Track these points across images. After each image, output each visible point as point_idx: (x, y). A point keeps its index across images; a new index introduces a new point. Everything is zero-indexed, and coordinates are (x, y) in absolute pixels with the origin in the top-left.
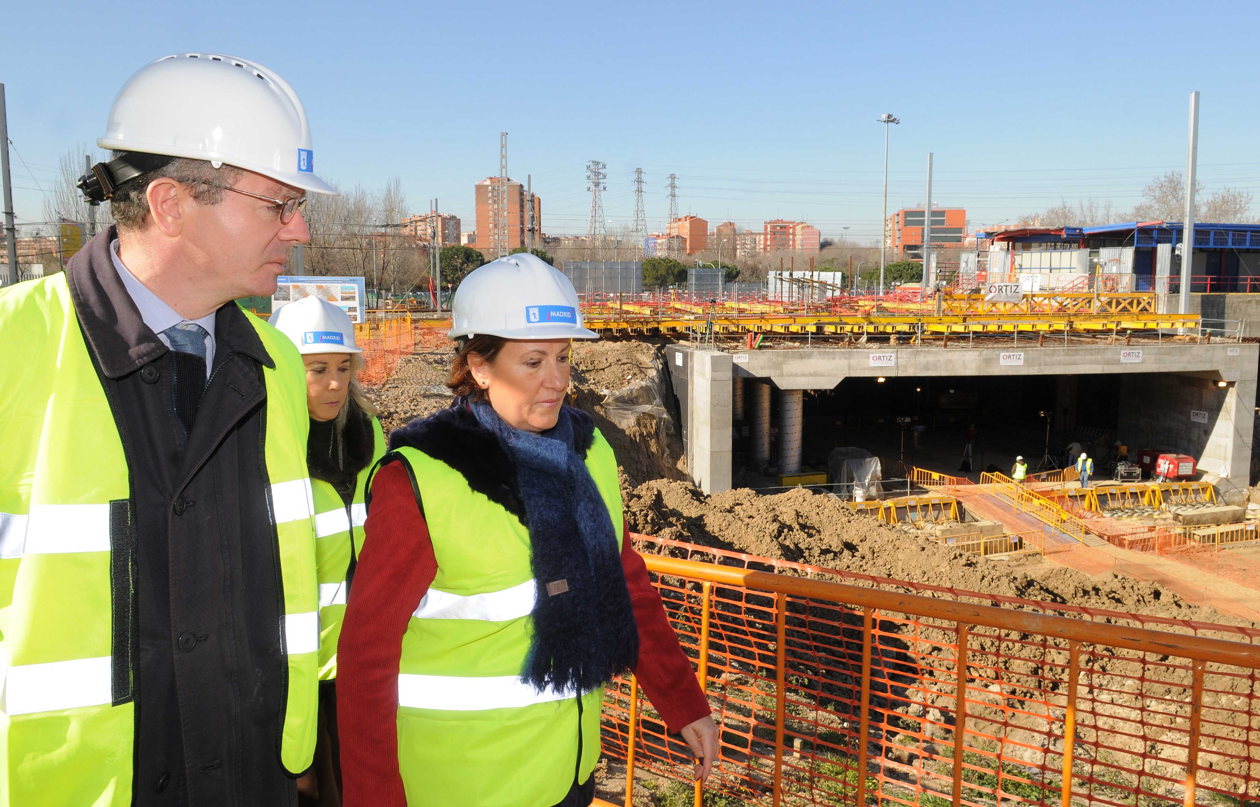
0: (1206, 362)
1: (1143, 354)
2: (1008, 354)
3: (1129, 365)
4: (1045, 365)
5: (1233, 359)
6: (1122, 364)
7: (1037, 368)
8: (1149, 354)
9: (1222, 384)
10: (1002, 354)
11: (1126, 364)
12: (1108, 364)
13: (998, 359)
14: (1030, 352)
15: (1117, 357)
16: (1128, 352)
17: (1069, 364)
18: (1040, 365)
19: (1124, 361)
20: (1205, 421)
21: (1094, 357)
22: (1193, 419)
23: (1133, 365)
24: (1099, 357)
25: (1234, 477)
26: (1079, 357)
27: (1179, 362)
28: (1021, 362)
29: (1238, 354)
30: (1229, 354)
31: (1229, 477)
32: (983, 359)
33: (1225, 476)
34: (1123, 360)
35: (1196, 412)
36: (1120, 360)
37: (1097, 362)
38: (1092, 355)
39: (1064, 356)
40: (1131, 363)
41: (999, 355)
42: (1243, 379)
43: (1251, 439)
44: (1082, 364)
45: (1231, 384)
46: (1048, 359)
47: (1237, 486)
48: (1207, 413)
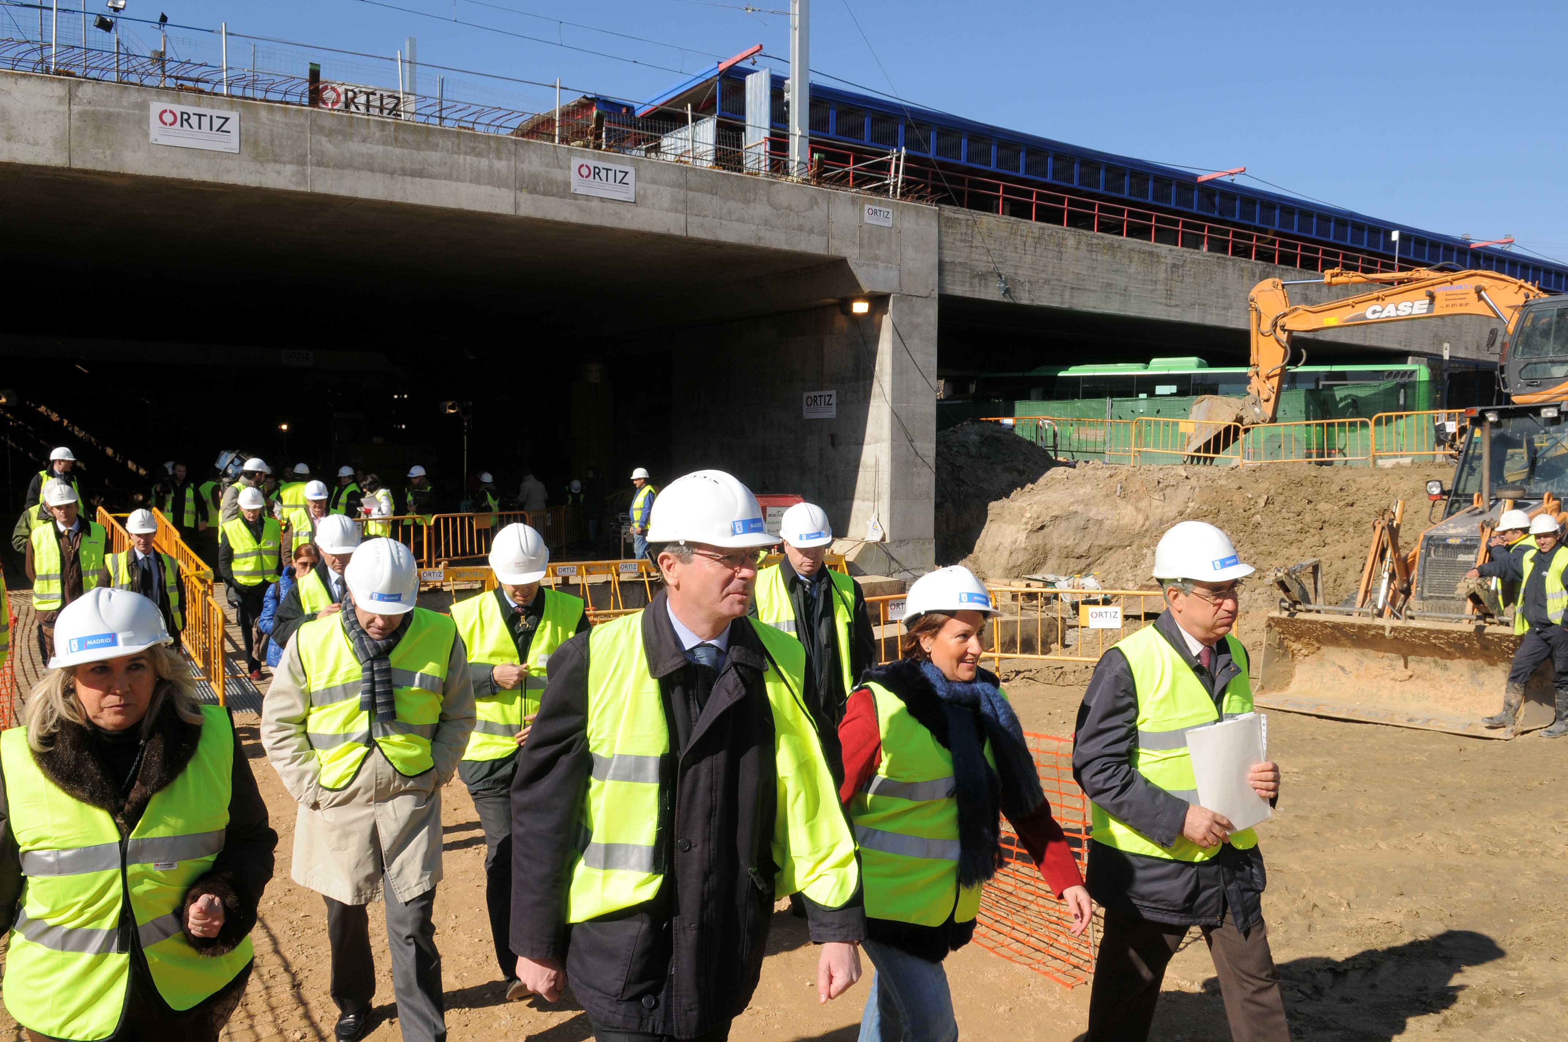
0: (811, 231)
1: (637, 178)
2: (178, 109)
3: (595, 204)
4: (320, 164)
5: (877, 235)
6: (575, 196)
7: (289, 169)
8: (654, 182)
9: (860, 307)
10: (156, 107)
11: (588, 198)
12: (533, 191)
13: (142, 122)
14: (263, 114)
15: (557, 174)
16: (592, 163)
17: (404, 173)
18: (301, 161)
19: (581, 191)
20: (831, 413)
21: (484, 162)
22: (809, 414)
23: (612, 207)
24: (501, 165)
25: (899, 541)
26: (435, 156)
27: (741, 220)
28: (231, 143)
29: (889, 223)
30: (868, 219)
31: (888, 540)
32: (83, 115)
33: (877, 538)
34: (577, 185)
35: (812, 394)
36: (568, 184)
37: (495, 180)
38: (479, 155)
39: (385, 143)
40: (602, 200)
41: (144, 106)
42: (905, 292)
43: (933, 445)
44: (449, 177)
45: (879, 301)
46: (328, 146)
47: (906, 565)
48: (833, 393)
